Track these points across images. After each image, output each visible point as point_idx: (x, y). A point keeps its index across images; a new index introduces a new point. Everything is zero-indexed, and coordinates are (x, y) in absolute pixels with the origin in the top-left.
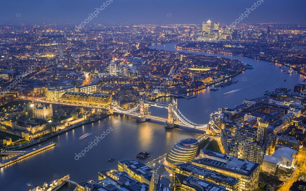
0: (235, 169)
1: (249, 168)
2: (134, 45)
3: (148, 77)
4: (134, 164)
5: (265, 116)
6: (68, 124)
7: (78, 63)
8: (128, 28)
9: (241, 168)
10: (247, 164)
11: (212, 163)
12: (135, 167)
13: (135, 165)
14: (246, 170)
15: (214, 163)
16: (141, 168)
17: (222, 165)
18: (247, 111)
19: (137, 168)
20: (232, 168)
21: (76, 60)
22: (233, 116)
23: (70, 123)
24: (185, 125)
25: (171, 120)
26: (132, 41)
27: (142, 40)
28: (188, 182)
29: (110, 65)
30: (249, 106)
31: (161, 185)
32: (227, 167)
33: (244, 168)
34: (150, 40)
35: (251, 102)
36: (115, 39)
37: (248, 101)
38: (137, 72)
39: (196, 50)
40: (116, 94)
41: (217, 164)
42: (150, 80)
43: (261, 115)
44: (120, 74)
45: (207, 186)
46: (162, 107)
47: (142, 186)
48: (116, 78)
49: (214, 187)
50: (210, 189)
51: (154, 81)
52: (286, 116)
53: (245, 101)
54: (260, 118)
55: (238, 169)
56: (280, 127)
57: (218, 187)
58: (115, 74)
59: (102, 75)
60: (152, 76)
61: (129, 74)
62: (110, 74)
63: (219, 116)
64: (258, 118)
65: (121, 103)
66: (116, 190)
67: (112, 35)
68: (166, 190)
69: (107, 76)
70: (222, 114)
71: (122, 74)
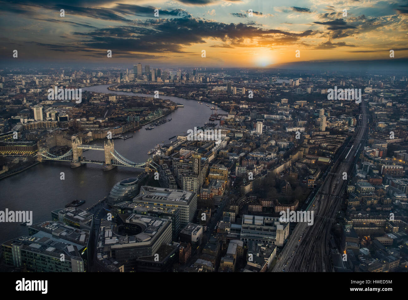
0: (175, 200)
1: (187, 198)
3: (80, 120)
4: (71, 211)
5: (198, 149)
9: (181, 199)
10: (185, 194)
11: (153, 198)
12: (72, 215)
13: (71, 213)
14: (185, 200)
15: (154, 198)
16: (79, 214)
17: (162, 199)
18: (182, 146)
19: (75, 215)
20: (173, 200)
22: (170, 151)
24: (123, 165)
25: (108, 162)
26: (59, 84)
27: (70, 83)
28: (131, 220)
29: (35, 109)
30: (183, 141)
31: (102, 228)
32: (168, 200)
33: (183, 198)
34: (79, 82)
35: (184, 137)
36: (39, 82)
37: (182, 137)
38: (67, 116)
39: (129, 91)
40: (44, 140)
41: (158, 198)
42: (82, 122)
43: (194, 148)
44: (48, 119)
45: (151, 221)
46: (98, 149)
47: (81, 233)
48: (43, 123)
49: (157, 221)
50: (153, 223)
51: (87, 124)
52: (215, 148)
53: (180, 137)
54: (194, 151)
55: (178, 200)
56: (211, 158)
57: (160, 220)
58: (42, 118)
59: (26, 120)
60: (85, 119)
61: (58, 118)
62: (35, 119)
63: (157, 153)
64: (192, 151)
65: (50, 149)
66: (51, 243)
67: (35, 78)
68: (108, 233)
69: (32, 122)
70: (159, 151)
71: (50, 119)
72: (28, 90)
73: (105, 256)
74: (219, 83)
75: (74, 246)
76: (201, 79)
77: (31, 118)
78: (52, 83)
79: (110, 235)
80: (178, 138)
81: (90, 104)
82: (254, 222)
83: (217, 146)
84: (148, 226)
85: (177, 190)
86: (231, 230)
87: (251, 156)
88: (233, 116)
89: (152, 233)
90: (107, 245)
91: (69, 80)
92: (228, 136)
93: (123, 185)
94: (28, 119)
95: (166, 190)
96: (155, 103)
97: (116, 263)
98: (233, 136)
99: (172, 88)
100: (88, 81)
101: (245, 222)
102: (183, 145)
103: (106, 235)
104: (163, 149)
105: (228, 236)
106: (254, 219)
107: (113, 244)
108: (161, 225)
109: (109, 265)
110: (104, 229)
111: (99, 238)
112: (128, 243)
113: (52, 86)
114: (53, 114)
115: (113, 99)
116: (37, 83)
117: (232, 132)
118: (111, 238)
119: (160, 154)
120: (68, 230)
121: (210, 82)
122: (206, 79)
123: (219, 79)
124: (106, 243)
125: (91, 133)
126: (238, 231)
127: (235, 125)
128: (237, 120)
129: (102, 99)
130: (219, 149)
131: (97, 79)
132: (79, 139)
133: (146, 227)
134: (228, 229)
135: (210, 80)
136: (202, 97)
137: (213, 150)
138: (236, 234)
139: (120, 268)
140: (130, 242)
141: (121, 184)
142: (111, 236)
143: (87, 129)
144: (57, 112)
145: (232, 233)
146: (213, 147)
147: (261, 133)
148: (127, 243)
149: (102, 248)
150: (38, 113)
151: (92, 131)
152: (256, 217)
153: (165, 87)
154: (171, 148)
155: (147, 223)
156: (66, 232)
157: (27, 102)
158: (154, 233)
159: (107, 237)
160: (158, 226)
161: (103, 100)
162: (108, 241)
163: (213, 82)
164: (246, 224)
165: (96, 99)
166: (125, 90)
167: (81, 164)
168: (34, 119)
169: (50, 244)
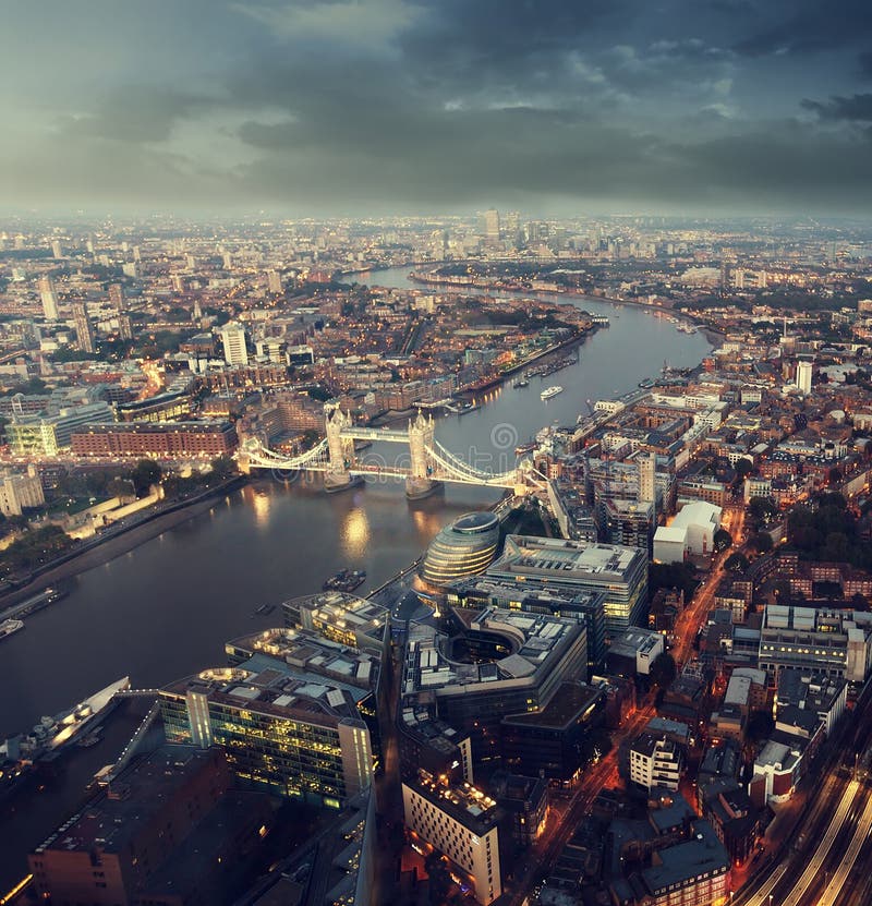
0: (594, 571)
1: (624, 565)
2: (292, 274)
3: (344, 361)
5: (647, 436)
6: (104, 518)
7: (116, 333)
8: (269, 228)
9: (608, 567)
10: (619, 555)
11: (537, 565)
14: (619, 570)
15: (541, 566)
17: (561, 568)
18: (607, 427)
20: (587, 571)
21: (107, 324)
22: (576, 442)
23: (108, 517)
25: (419, 471)
26: (285, 264)
27: (313, 261)
28: (483, 623)
29: (225, 334)
30: (610, 415)
31: (413, 644)
32: (575, 569)
33: (613, 564)
34: (337, 260)
35: (612, 405)
36: (232, 259)
37: (608, 404)
38: (310, 350)
39: (466, 282)
40: (254, 415)
41: (549, 567)
42: (350, 367)
43: (638, 434)
44: (259, 360)
45: (533, 626)
46: (392, 439)
47: (359, 659)
48: (249, 371)
49: (549, 625)
50: (540, 631)
51: (362, 371)
52: (691, 431)
53: (600, 403)
54: (637, 441)
55: (601, 568)
56: (682, 459)
57: (558, 621)
58: (244, 358)
59: (203, 364)
60: (355, 359)
61: (288, 356)
62: (227, 360)
63: (543, 448)
64: (633, 441)
65: (270, 440)
66: (285, 685)
67: (221, 250)
68: (429, 657)
69: (218, 367)
70: (548, 442)
71: (266, 358)
72: (204, 281)
73: (424, 716)
74: (699, 260)
75: (343, 691)
76: (653, 248)
77: (216, 358)
78: (266, 262)
79: (434, 662)
80: (596, 409)
81: (367, 318)
82: (791, 623)
83: (696, 427)
84: (527, 639)
85: (597, 545)
86: (734, 643)
87: (784, 452)
88: (736, 347)
89: (538, 656)
90: (427, 687)
91: (312, 254)
92: (725, 401)
93: (459, 532)
94: (209, 359)
95: (568, 545)
96: (533, 312)
97: (450, 732)
98: (736, 399)
99: (578, 272)
100: (361, 257)
101: (769, 623)
102: (609, 425)
103: (423, 663)
104: (559, 435)
105: (727, 658)
106: (791, 614)
107: (441, 686)
108: (559, 635)
109: (432, 738)
110: (418, 646)
111: (406, 671)
112: (480, 681)
113: (268, 271)
114: (274, 347)
115: (427, 304)
116: (227, 264)
117: (734, 388)
118: (436, 670)
119: (550, 450)
120: (328, 651)
121: (675, 255)
122: (665, 246)
123: (698, 247)
124: (423, 683)
125: (373, 395)
126: (754, 644)
127: (742, 370)
128: (747, 356)
129: (397, 303)
130: (702, 434)
131: (382, 251)
132: (345, 414)
133: (521, 640)
134: (729, 643)
135: (676, 251)
136: (655, 297)
137: (686, 437)
138: (748, 653)
139: (460, 745)
140: (483, 679)
141: (454, 530)
142: (436, 664)
143: (363, 386)
144: (283, 341)
145: (737, 652)
146: (685, 431)
147: (809, 391)
148: (476, 682)
149: (415, 696)
150: (235, 345)
151: (374, 391)
152: (798, 611)
153: (561, 271)
154: (579, 434)
155: (525, 631)
156: (322, 655)
157: (203, 313)
158: (542, 657)
159: (425, 668)
160: (553, 638)
161: (401, 308)
162: (428, 678)
163: (685, 256)
164: (771, 628)
165: (383, 304)
166: (455, 280)
167: (351, 478)
168: (224, 360)
169: (282, 689)
